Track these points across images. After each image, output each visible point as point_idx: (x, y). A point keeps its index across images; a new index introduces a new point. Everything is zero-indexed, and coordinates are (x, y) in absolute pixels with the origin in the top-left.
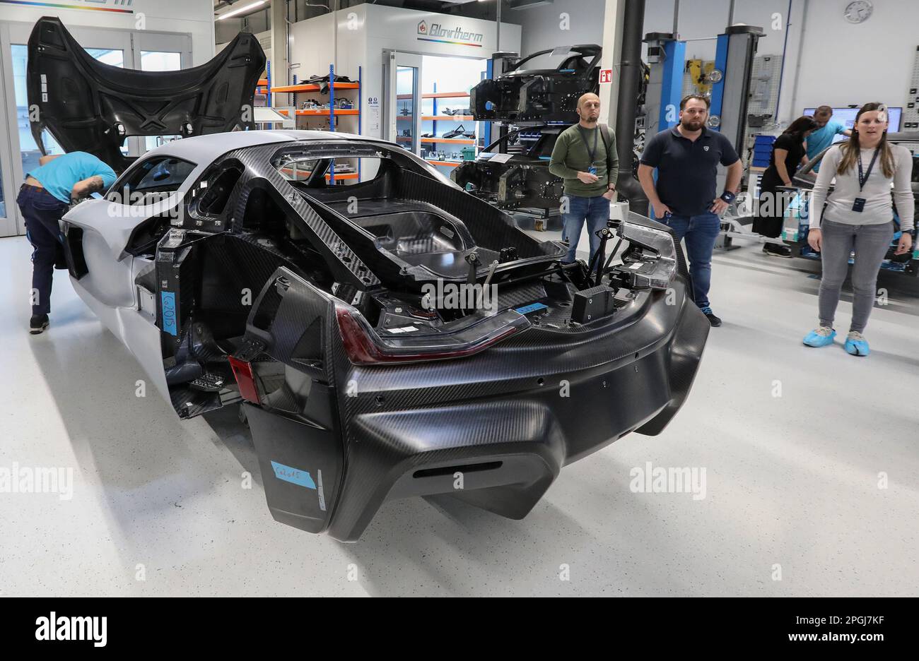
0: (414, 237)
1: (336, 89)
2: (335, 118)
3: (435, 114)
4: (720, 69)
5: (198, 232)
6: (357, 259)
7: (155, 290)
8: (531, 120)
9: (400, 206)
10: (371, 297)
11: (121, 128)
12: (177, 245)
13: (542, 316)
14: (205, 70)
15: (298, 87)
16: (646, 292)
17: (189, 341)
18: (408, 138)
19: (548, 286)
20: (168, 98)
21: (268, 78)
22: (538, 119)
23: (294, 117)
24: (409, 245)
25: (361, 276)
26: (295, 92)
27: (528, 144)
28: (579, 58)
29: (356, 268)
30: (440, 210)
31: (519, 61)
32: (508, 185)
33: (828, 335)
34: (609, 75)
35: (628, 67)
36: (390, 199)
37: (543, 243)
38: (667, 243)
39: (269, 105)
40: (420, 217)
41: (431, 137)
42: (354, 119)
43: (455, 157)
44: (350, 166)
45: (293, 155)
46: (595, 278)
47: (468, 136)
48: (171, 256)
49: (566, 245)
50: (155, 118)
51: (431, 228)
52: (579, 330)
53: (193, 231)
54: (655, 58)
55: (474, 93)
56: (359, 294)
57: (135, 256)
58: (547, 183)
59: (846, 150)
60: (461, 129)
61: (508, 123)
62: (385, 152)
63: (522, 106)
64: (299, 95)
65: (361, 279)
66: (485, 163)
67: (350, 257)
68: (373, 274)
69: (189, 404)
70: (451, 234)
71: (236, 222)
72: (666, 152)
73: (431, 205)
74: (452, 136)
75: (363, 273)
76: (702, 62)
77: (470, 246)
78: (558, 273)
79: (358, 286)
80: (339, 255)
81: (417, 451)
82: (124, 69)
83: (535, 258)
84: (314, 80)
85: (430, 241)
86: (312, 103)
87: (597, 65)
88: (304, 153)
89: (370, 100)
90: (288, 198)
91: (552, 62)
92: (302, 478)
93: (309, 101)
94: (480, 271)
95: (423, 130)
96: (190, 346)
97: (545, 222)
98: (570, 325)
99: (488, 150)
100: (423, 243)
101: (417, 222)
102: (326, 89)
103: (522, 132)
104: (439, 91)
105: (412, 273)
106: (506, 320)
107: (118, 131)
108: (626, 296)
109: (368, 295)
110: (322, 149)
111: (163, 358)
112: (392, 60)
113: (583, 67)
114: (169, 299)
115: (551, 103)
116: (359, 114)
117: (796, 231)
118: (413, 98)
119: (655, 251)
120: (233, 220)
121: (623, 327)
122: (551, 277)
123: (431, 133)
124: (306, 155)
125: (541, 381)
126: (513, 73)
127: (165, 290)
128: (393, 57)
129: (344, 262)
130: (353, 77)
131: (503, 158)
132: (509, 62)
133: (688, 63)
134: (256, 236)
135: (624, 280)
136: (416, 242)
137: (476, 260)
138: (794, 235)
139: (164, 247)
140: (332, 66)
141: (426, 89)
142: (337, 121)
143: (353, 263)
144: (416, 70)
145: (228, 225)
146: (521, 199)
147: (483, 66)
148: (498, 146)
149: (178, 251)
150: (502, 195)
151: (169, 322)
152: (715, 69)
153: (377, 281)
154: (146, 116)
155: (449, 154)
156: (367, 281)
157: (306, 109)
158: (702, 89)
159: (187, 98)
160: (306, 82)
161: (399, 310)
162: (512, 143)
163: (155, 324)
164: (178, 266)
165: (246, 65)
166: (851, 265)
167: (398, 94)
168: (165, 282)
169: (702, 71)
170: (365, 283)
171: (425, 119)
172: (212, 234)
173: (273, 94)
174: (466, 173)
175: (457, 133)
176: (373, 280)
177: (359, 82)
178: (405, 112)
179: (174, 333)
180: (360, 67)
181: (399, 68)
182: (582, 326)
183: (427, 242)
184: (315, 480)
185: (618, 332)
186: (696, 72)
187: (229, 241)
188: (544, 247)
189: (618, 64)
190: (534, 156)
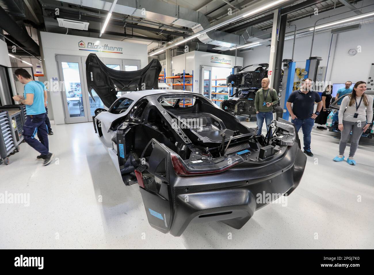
0: (205, 125)
1: (185, 77)
2: (185, 86)
3: (216, 85)
4: (307, 71)
5: (133, 123)
6: (184, 134)
7: (117, 143)
8: (246, 87)
9: (201, 115)
10: (188, 148)
11: (116, 89)
12: (125, 128)
13: (248, 155)
14: (142, 71)
15: (174, 77)
16: (286, 147)
17: (131, 159)
18: (207, 93)
19: (251, 144)
20: (131, 80)
21: (165, 73)
22: (248, 87)
23: (172, 86)
24: (204, 128)
25: (185, 140)
26: (173, 78)
27: (245, 95)
28: (261, 68)
29: (183, 137)
30: (214, 116)
31: (242, 69)
32: (238, 107)
33: (342, 158)
34: (271, 72)
35: (277, 70)
36: (198, 112)
37: (249, 129)
38: (292, 129)
39: (165, 82)
40: (208, 119)
41: (215, 92)
42: (191, 87)
43: (222, 99)
44: (190, 101)
45: (166, 98)
46: (267, 141)
47: (226, 92)
48: (122, 132)
49: (257, 129)
50: (127, 86)
51: (211, 123)
52: (262, 162)
53: (132, 123)
54: (286, 67)
55: (228, 79)
56: (184, 146)
57: (113, 131)
58: (250, 107)
59: (351, 97)
60: (224, 90)
61: (238, 88)
62: (197, 97)
63: (243, 82)
64: (174, 79)
65: (185, 141)
66: (231, 100)
67: (182, 133)
68: (189, 139)
69: (130, 180)
70: (218, 125)
71: (145, 120)
72: (296, 98)
73: (212, 115)
74: (221, 92)
75: (186, 139)
76: (300, 69)
77: (224, 129)
78: (254, 139)
79: (184, 144)
80: (178, 132)
81: (200, 208)
82: (120, 71)
83: (246, 134)
84: (179, 75)
85: (211, 127)
86: (178, 82)
87: (267, 70)
88: (169, 97)
89: (196, 81)
90: (162, 112)
91: (253, 69)
92: (159, 216)
93: (177, 81)
94: (226, 139)
95: (212, 90)
96: (131, 161)
97: (249, 119)
98: (258, 160)
99: (232, 96)
100: (208, 127)
101: (206, 120)
102: (182, 77)
103: (243, 91)
104: (217, 78)
105: (202, 140)
106: (235, 159)
107: (115, 90)
108: (278, 148)
109: (187, 147)
110: (176, 96)
111: (120, 166)
112: (203, 68)
113: (262, 70)
114: (122, 146)
115: (252, 82)
116: (192, 85)
117: (331, 123)
118: (209, 80)
119: (288, 132)
120: (144, 119)
121: (277, 160)
122: (251, 140)
123: (215, 91)
124: (170, 98)
125: (247, 182)
126: (240, 72)
127: (120, 143)
128: (203, 67)
129: (179, 135)
130: (191, 74)
131: (236, 99)
132: (239, 69)
133: (296, 69)
134: (152, 125)
135: (277, 142)
136: (206, 127)
137: (225, 136)
138: (330, 125)
139: (120, 129)
140: (184, 70)
141: (213, 77)
142: (186, 87)
143: (182, 135)
144: (210, 71)
145: (143, 121)
146: (242, 112)
147: (231, 70)
148: (235, 95)
149: (125, 130)
150: (236, 110)
151: (122, 154)
152: (306, 71)
153: (191, 142)
154: (124, 85)
155: (220, 97)
156: (187, 142)
157: (176, 84)
158: (300, 77)
159: (138, 79)
160: (176, 75)
161: (197, 153)
162: (240, 94)
163: (117, 155)
164: (125, 135)
165: (156, 69)
166: (351, 135)
167: (204, 79)
168: (120, 141)
169: (300, 72)
170: (186, 143)
171: (213, 87)
172: (137, 124)
173: (167, 79)
174: (225, 104)
175: (223, 91)
176: (189, 141)
177: (193, 75)
178: (207, 85)
179: (124, 157)
180: (193, 71)
181: (205, 71)
182: (262, 160)
183: (210, 127)
184: (163, 217)
185: (276, 162)
186: (298, 72)
187: (143, 126)
188: (249, 130)
189: (274, 69)
190: (246, 98)
